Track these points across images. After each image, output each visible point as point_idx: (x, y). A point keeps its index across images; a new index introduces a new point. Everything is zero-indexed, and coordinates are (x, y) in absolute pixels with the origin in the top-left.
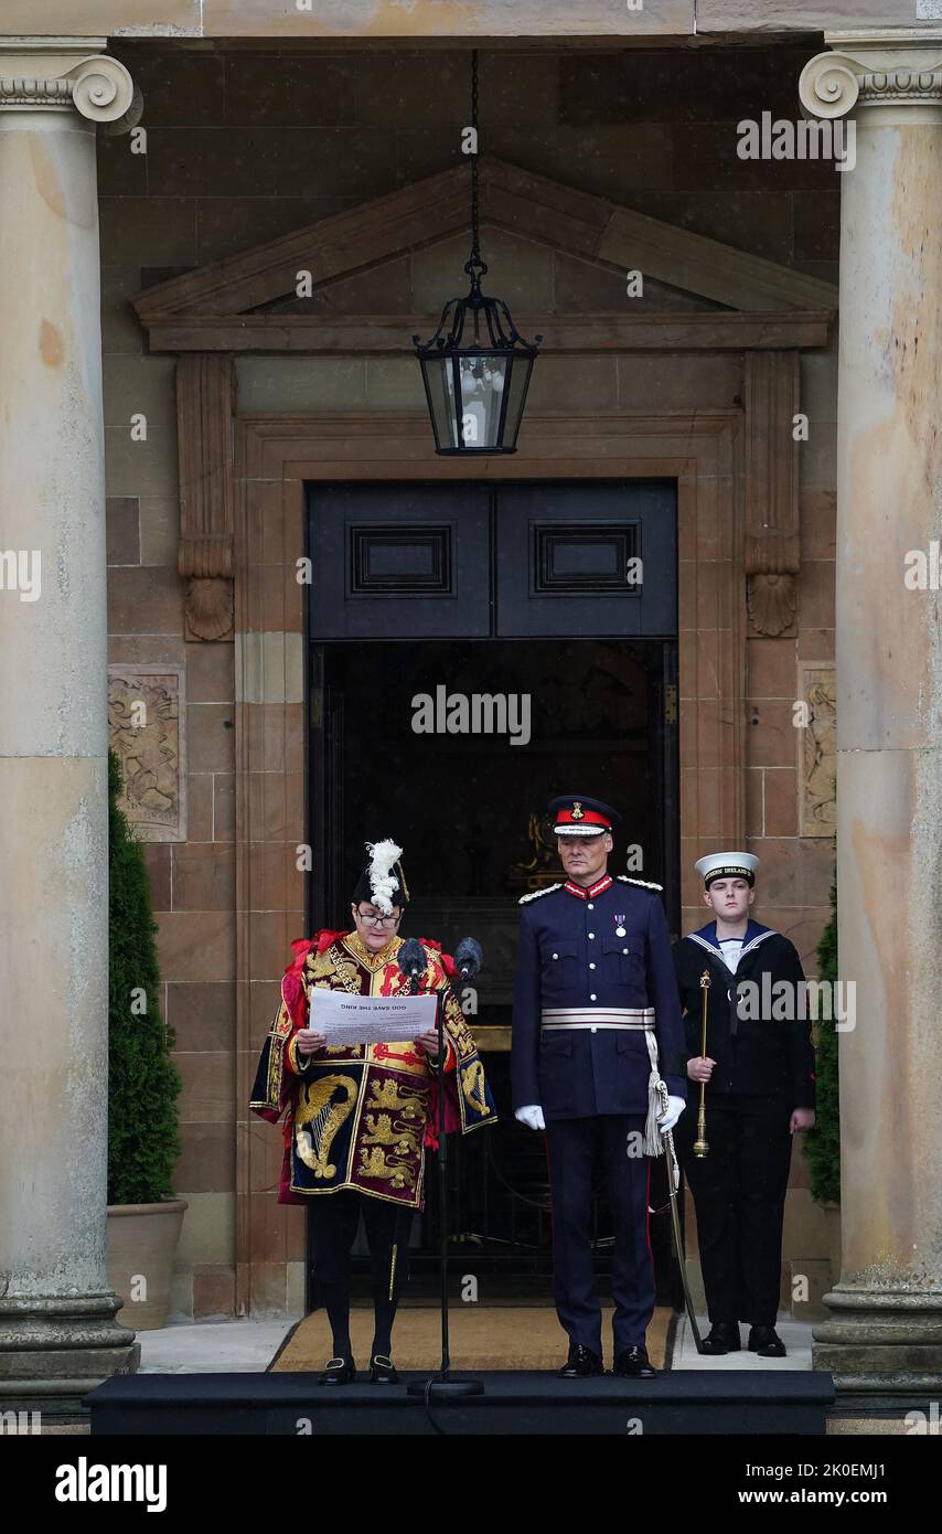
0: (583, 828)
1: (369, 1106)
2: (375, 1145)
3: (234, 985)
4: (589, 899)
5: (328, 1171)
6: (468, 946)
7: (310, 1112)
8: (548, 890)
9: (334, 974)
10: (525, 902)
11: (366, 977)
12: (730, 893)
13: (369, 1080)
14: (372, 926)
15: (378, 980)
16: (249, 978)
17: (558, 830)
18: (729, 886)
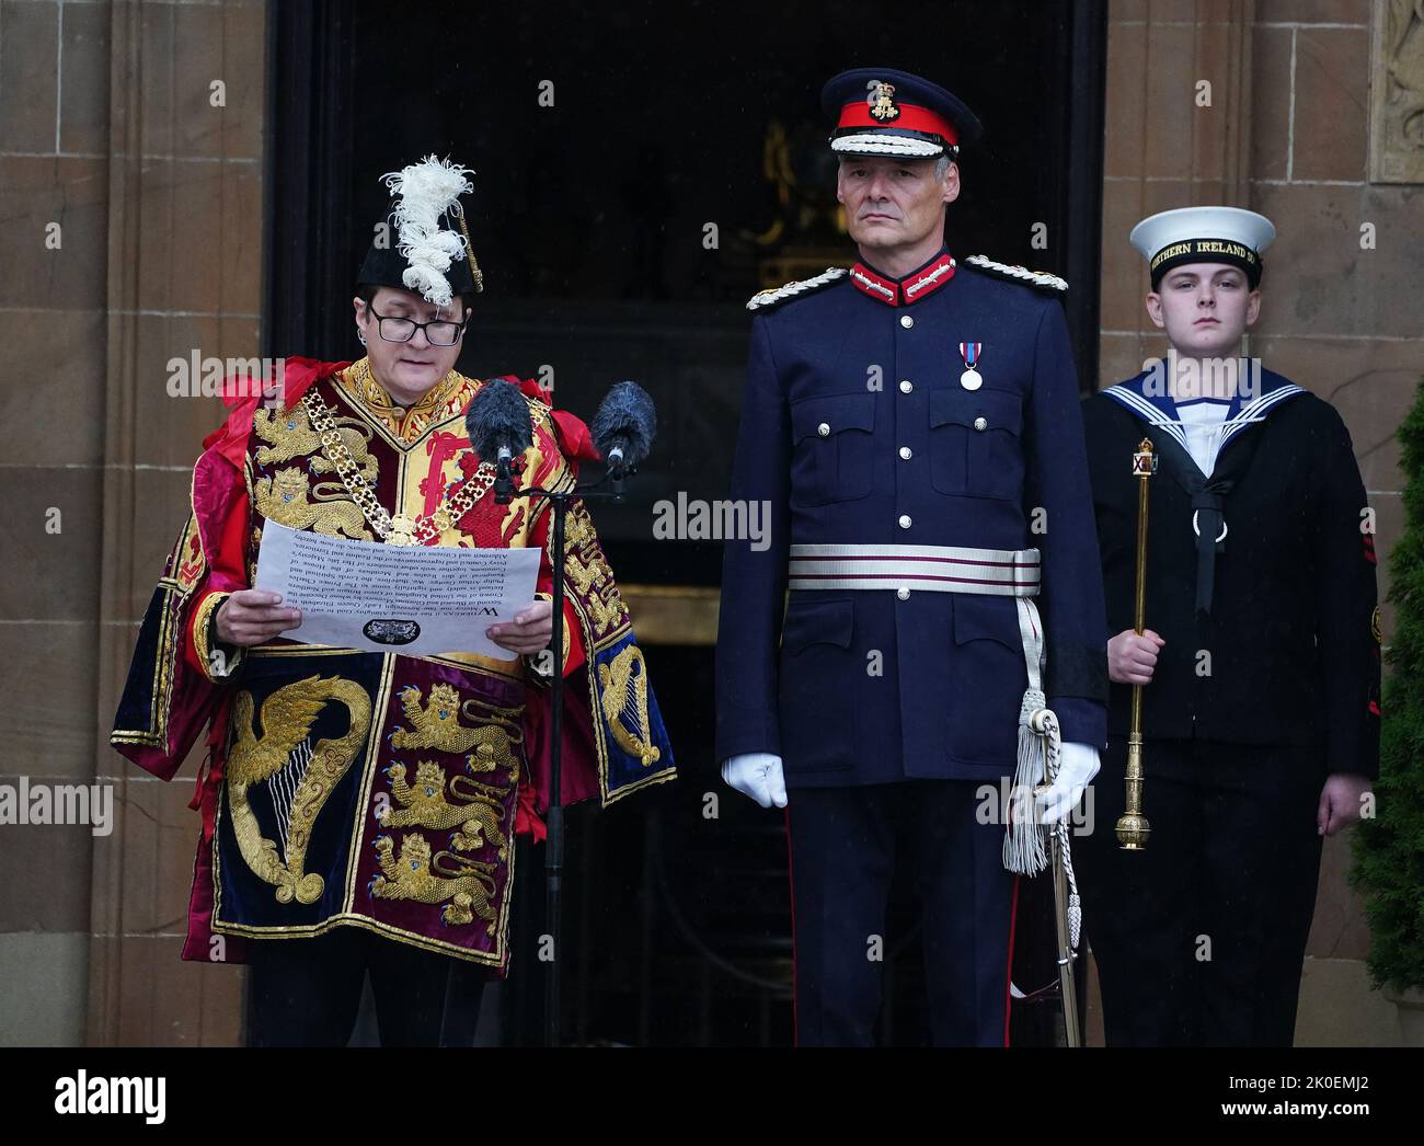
0: (896, 140)
1: (396, 744)
2: (409, 830)
3: (99, 477)
4: (903, 304)
5: (308, 888)
6: (626, 400)
7: (262, 759)
8: (813, 282)
9: (318, 452)
10: (762, 308)
11: (388, 458)
12: (1207, 297)
13: (397, 686)
14: (406, 342)
15: (415, 467)
16: (133, 462)
17: (841, 144)
18: (1205, 282)
